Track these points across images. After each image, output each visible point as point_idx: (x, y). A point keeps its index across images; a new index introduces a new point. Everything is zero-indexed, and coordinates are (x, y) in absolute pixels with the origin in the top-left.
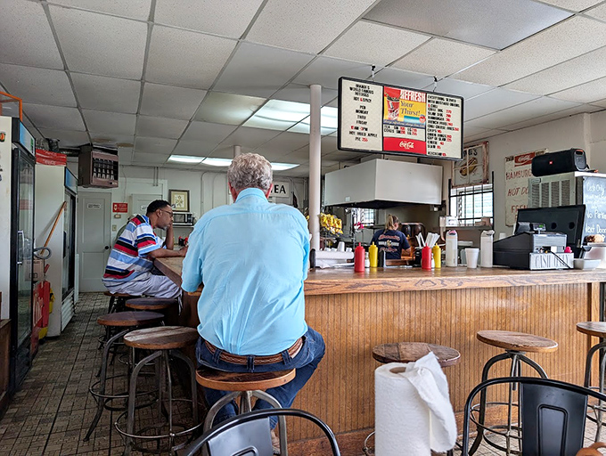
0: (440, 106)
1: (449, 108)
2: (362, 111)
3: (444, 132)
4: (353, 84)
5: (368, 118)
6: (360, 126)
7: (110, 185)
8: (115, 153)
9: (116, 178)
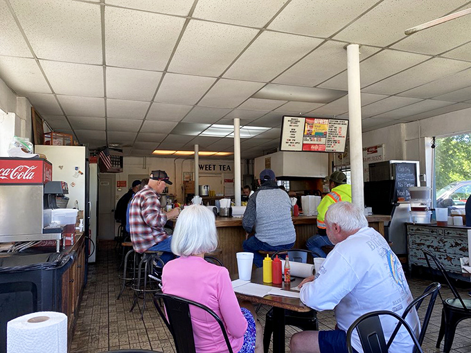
0: (335, 126)
1: (341, 126)
2: (293, 131)
3: (336, 139)
4: (290, 118)
5: (296, 135)
6: (292, 139)
7: (118, 171)
8: (121, 151)
9: (122, 166)
